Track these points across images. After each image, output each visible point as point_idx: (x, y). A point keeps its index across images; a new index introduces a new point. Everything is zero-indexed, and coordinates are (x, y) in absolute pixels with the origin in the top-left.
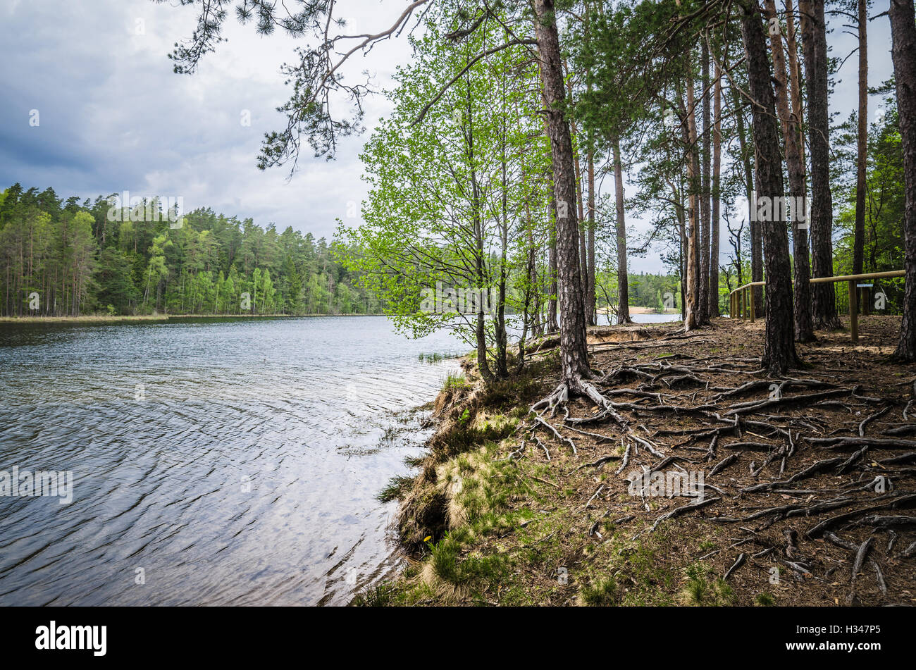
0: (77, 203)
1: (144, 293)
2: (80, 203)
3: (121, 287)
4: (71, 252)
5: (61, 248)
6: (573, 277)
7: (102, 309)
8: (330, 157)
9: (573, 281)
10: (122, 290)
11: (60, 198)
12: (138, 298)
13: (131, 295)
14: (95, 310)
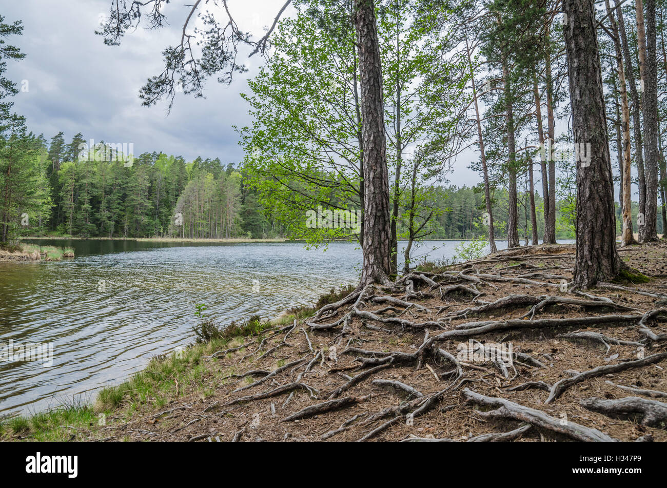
0: (233, 167)
1: (272, 223)
2: (235, 167)
3: (257, 220)
4: (225, 198)
5: (220, 195)
6: (373, 178)
7: (244, 234)
8: (200, 95)
9: (373, 182)
10: (258, 223)
11: (223, 164)
12: (268, 227)
13: (264, 226)
14: (240, 235)
